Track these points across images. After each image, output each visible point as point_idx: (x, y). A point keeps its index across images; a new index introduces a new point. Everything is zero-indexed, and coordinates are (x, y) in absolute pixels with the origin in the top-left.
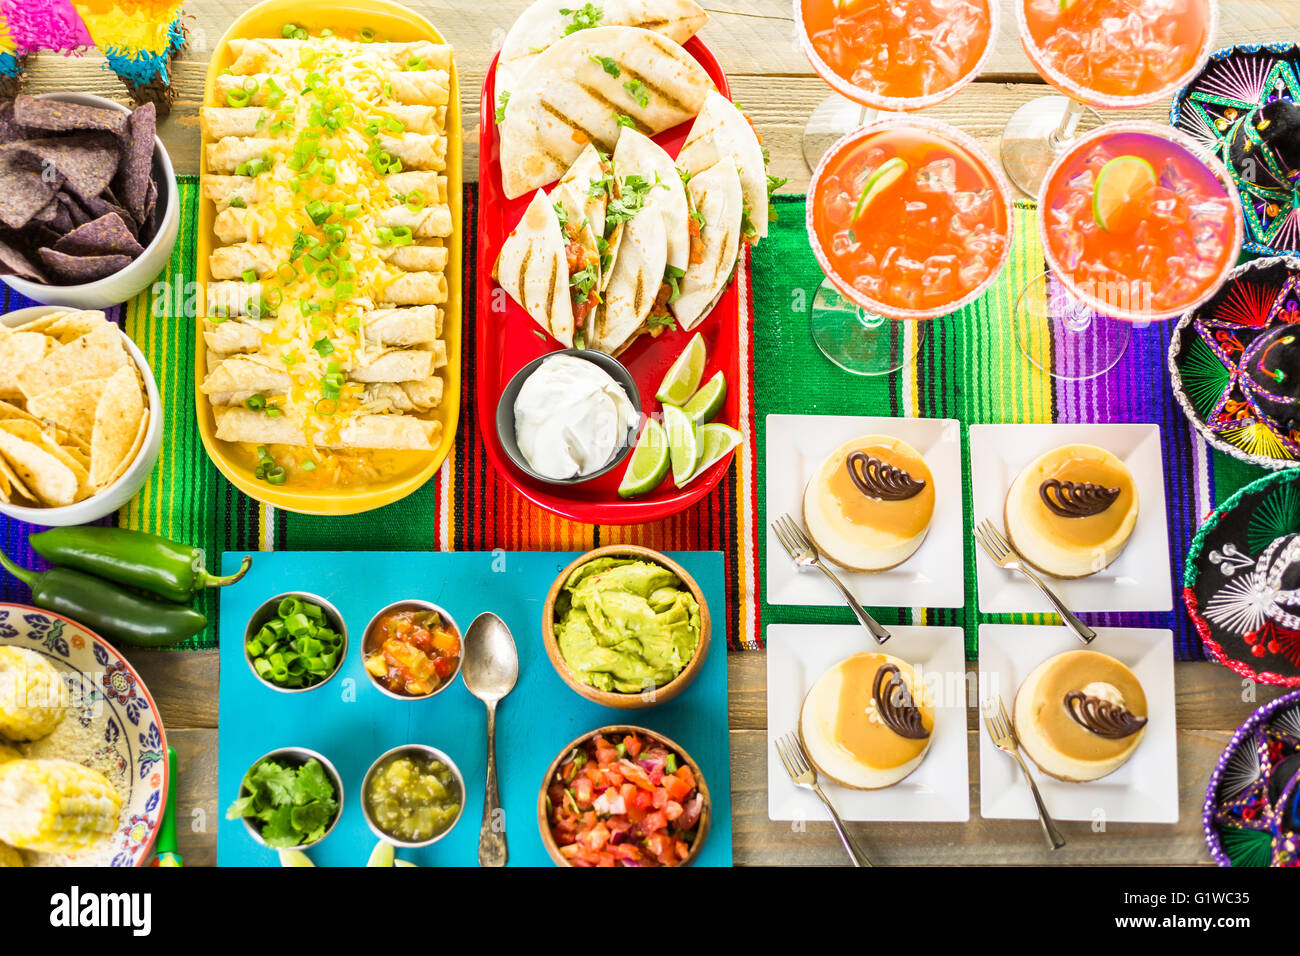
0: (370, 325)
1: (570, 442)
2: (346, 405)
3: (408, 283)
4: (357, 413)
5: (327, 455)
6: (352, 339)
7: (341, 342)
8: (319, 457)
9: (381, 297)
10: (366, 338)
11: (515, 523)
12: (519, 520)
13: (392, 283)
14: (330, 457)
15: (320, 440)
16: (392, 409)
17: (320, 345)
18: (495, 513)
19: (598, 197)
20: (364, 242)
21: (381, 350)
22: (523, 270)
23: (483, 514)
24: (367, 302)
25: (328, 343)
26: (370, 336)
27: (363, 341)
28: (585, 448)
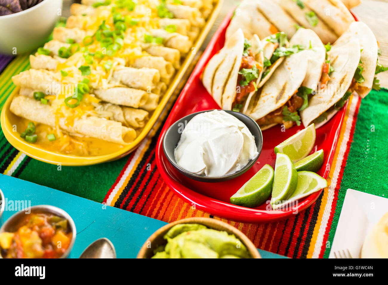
0: (118, 70)
1: (206, 150)
2: (85, 106)
3: (149, 59)
4: (89, 112)
5: (64, 134)
6: (104, 73)
7: (97, 72)
8: (59, 133)
9: (132, 63)
10: (113, 76)
11: (158, 206)
12: (162, 204)
13: (140, 57)
14: (65, 136)
15: (63, 123)
16: (112, 118)
17: (84, 69)
18: (149, 197)
19: (273, 43)
20: (135, 37)
21: (118, 84)
22: (217, 69)
23: (141, 195)
24: (123, 62)
25: (89, 70)
26: (116, 76)
27: (110, 77)
28: (215, 158)
